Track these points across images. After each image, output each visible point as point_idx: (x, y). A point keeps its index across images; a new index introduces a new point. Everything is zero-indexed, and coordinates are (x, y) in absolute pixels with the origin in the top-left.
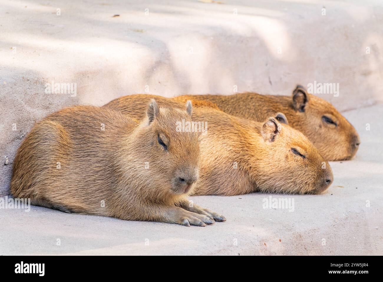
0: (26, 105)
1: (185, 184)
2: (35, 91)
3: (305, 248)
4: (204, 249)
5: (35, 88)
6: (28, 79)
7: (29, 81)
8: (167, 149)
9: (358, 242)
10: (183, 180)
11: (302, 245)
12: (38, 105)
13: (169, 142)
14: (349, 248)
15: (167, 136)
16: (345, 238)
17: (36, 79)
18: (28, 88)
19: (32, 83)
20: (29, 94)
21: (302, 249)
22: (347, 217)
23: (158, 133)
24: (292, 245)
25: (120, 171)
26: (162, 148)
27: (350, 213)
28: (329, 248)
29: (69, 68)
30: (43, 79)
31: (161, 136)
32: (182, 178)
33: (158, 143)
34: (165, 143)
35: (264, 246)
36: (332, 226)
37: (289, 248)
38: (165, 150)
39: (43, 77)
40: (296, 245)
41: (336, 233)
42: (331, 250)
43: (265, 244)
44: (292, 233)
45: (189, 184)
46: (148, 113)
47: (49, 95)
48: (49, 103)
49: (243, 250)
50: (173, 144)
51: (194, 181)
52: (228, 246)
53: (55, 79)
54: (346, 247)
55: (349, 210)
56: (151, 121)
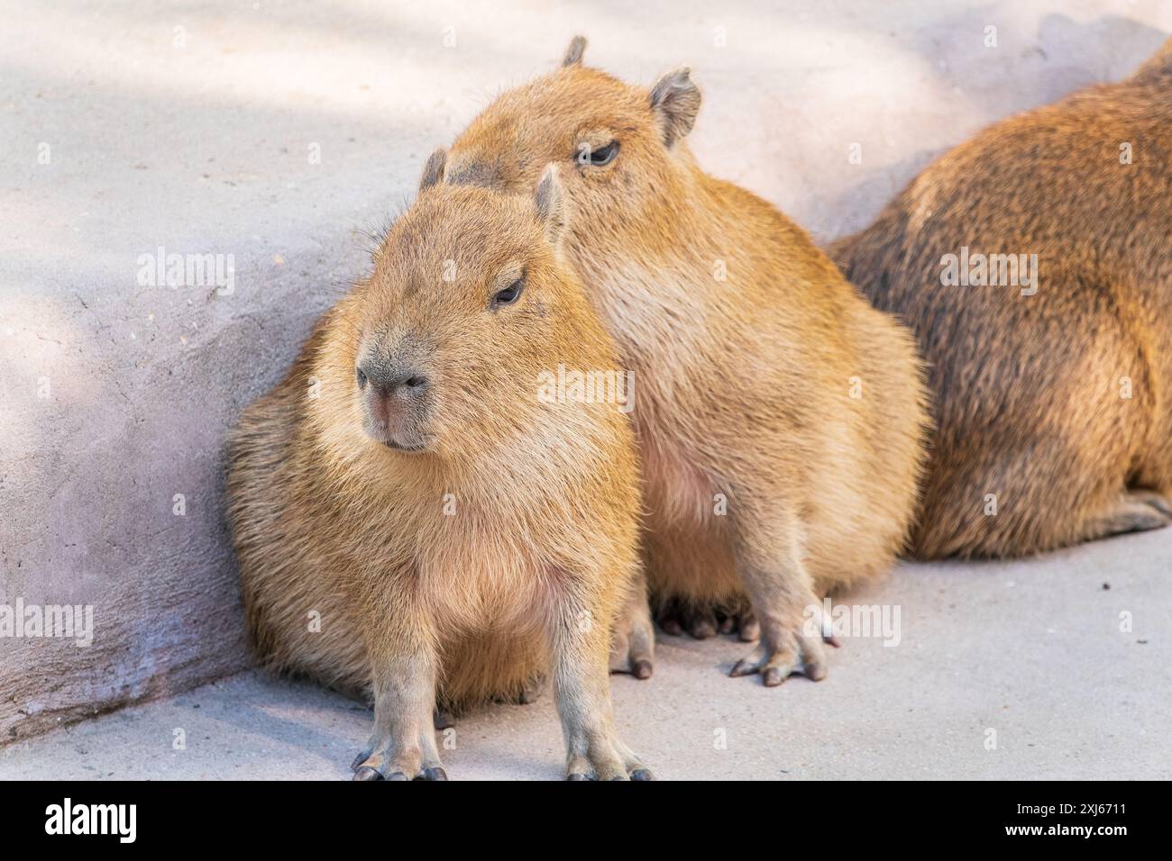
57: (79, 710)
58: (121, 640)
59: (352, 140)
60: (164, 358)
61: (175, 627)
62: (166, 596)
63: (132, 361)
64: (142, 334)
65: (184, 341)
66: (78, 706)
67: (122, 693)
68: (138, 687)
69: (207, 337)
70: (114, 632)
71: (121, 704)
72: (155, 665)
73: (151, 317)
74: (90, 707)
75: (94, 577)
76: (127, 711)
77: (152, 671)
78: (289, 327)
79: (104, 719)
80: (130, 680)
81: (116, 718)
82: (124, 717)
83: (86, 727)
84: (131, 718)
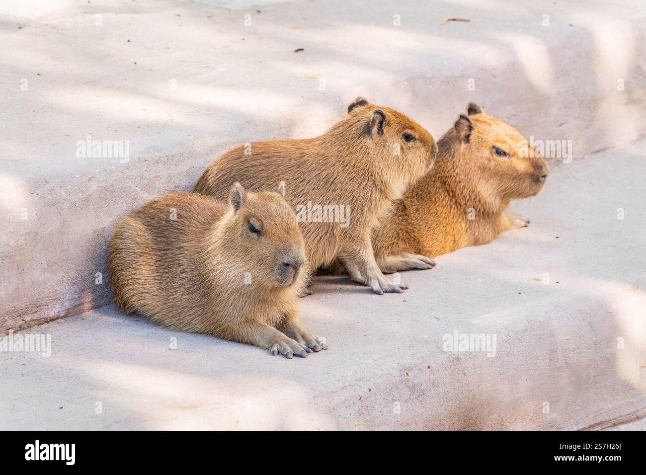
0: (143, 191)
1: (291, 269)
2: (155, 173)
4: (323, 386)
5: (155, 169)
6: (146, 159)
7: (147, 162)
8: (260, 235)
9: (540, 358)
10: (287, 265)
11: (459, 370)
12: (160, 190)
13: (262, 226)
14: (526, 367)
15: (259, 220)
16: (521, 355)
17: (157, 158)
18: (146, 171)
19: (152, 164)
20: (146, 178)
21: (459, 375)
22: (526, 328)
23: (247, 220)
24: (445, 371)
25: (210, 281)
26: (255, 235)
27: (532, 322)
28: (499, 369)
30: (166, 157)
31: (251, 221)
32: (285, 262)
33: (249, 232)
34: (257, 228)
35: (406, 377)
36: (505, 342)
37: (440, 376)
38: (259, 237)
40: (451, 370)
41: (509, 350)
42: (501, 372)
43: (407, 374)
44: (447, 356)
45: (296, 268)
46: (232, 201)
47: (174, 176)
48: (175, 186)
49: (376, 384)
50: (267, 226)
51: (301, 263)
52: (357, 380)
53: (184, 155)
54: (522, 367)
55: (531, 319)
56: (237, 210)
57: (43, 320)
58: (57, 296)
59: (139, 127)
60: (73, 200)
61: (76, 292)
62: (73, 281)
63: (62, 201)
64: (66, 192)
65: (80, 195)
66: (43, 318)
67: (58, 314)
68: (63, 312)
69: (88, 193)
70: (55, 293)
71: (58, 318)
72: (69, 305)
73: (69, 187)
74: (47, 319)
75: (49, 275)
76: (59, 320)
77: (68, 307)
78: (116, 190)
79: (51, 323)
80: (60, 310)
81: (56, 323)
82: (58, 323)
83: (45, 326)
84: (61, 323)
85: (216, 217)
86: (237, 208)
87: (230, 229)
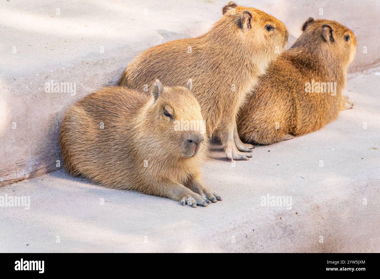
0: (85, 86)
1: (194, 145)
2: (94, 72)
3: (323, 218)
4: (219, 227)
5: (94, 69)
6: (88, 62)
7: (88, 64)
8: (172, 118)
10: (191, 141)
11: (319, 216)
12: (98, 85)
13: (174, 112)
14: (368, 212)
15: (171, 107)
17: (96, 61)
18: (87, 71)
19: (92, 66)
20: (87, 76)
21: (319, 219)
22: (367, 184)
23: (163, 107)
24: (308, 216)
26: (168, 119)
27: (371, 180)
28: (348, 214)
29: (130, 47)
30: (102, 61)
31: (166, 108)
32: (189, 139)
33: (165, 116)
34: (170, 113)
35: (280, 220)
36: (352, 194)
37: (305, 220)
38: (171, 120)
39: (103, 59)
40: (313, 215)
41: (356, 200)
42: (349, 216)
43: (281, 218)
44: (310, 205)
45: (197, 144)
46: (153, 93)
47: (108, 75)
48: (109, 82)
49: (258, 226)
50: (177, 112)
51: (201, 141)
52: (244, 223)
53: (115, 59)
54: (365, 212)
55: (371, 177)
56: (156, 99)
57: (13, 180)
59: (82, 39)
60: (35, 93)
61: (37, 160)
62: (35, 152)
63: (27, 94)
65: (40, 89)
68: (28, 175)
70: (22, 161)
72: (32, 169)
73: (32, 83)
74: (16, 180)
75: (17, 147)
76: (25, 181)
79: (19, 183)
80: (26, 173)
81: (22, 183)
83: (15, 185)
85: (141, 104)
86: (156, 97)
87: (151, 113)
